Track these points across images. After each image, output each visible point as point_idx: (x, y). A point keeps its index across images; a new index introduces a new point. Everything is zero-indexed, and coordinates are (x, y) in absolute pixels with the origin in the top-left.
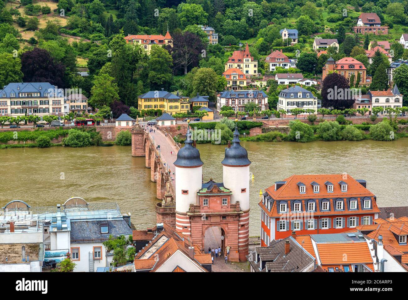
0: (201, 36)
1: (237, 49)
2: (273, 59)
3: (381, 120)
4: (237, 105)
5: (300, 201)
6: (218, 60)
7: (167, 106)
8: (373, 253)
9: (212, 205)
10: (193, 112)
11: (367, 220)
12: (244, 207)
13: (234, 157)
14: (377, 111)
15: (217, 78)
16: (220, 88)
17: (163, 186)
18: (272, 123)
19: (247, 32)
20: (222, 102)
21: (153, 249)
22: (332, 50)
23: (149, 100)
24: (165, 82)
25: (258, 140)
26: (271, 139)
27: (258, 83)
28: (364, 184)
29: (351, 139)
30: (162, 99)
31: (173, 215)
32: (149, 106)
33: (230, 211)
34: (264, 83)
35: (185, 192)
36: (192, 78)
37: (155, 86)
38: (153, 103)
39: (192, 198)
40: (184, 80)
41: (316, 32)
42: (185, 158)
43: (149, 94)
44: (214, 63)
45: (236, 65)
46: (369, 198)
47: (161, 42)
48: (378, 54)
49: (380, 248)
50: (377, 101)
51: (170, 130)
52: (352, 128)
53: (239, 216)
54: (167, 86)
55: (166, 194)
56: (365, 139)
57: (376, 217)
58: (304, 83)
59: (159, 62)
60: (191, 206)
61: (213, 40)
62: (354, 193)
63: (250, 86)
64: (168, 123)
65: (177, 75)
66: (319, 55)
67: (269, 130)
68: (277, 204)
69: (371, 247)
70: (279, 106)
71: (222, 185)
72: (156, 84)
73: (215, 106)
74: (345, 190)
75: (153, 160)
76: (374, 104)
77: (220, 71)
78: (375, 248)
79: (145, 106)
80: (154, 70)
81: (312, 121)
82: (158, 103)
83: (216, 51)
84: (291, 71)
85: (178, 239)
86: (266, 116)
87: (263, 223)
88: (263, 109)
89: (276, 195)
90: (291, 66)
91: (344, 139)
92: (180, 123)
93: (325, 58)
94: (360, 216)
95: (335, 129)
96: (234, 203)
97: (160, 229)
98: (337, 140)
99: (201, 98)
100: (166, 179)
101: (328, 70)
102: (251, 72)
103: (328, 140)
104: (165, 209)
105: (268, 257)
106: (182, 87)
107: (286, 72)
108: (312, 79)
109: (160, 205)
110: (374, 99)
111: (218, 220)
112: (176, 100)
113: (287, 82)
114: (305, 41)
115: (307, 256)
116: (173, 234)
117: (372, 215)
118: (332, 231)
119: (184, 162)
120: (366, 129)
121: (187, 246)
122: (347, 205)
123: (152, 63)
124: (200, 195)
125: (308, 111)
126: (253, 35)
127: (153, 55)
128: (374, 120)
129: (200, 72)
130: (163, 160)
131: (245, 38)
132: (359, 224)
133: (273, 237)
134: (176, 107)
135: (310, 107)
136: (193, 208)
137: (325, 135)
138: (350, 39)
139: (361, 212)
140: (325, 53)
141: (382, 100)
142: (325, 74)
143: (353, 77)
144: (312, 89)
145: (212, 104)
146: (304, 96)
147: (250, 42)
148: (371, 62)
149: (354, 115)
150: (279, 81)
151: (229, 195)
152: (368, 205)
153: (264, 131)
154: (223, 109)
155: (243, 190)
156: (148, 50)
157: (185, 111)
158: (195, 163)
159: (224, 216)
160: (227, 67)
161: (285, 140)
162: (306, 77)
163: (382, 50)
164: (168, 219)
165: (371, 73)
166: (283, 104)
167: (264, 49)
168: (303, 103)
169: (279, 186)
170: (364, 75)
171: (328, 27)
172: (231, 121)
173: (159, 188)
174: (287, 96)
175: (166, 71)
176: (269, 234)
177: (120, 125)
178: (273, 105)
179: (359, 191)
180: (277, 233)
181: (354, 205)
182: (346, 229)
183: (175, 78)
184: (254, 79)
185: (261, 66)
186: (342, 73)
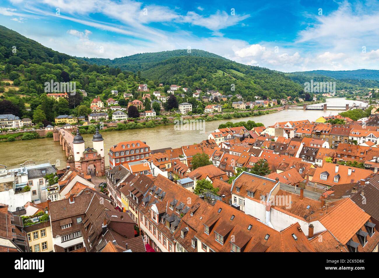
0: (80, 93)
1: (95, 98)
2: (109, 101)
3: (149, 121)
4: (97, 119)
5: (123, 151)
6: (88, 102)
7: (68, 121)
8: (150, 166)
9: (90, 157)
10: (79, 122)
11: (147, 155)
12: (102, 156)
13: (97, 138)
14: (148, 117)
15: (88, 109)
16: (90, 112)
17: (69, 152)
18: (111, 124)
19: (98, 91)
20: (90, 118)
21: (66, 177)
22: (131, 97)
23: (60, 119)
24: (66, 112)
25: (106, 131)
26: (111, 130)
27: (104, 110)
28: (145, 143)
29: (139, 128)
30: (65, 118)
31: (74, 162)
32: (60, 121)
33: (97, 158)
34: (107, 110)
35: (78, 153)
36: (77, 110)
37: (62, 113)
38: (61, 120)
39: (81, 155)
40: (74, 110)
41: (124, 91)
42: (77, 140)
43: (60, 116)
44: (86, 104)
45: (95, 104)
46: (147, 147)
47: (63, 96)
48: (146, 98)
49: (152, 164)
50: (147, 114)
51: (70, 130)
52: (140, 124)
53: (101, 159)
54: (68, 113)
55: (70, 154)
56: (144, 128)
57: (150, 154)
58: (121, 109)
59: (63, 104)
60: (81, 158)
61: (85, 95)
62: (142, 146)
63: (101, 111)
64: (69, 127)
65: (71, 109)
66: (126, 99)
67: (110, 127)
68: (114, 153)
69: (149, 164)
70: (113, 118)
71: (93, 149)
72: (62, 112)
73: (88, 120)
74: (139, 146)
75: (63, 142)
76: (147, 115)
77: (89, 106)
78: (151, 164)
79: (58, 121)
80: (61, 107)
81: (125, 122)
82: (64, 120)
83: (87, 99)
84: (116, 105)
85: (76, 171)
86: (108, 122)
87: (110, 161)
88: (107, 119)
89: (114, 150)
90: (116, 103)
91: (137, 128)
92: (74, 127)
93: (128, 100)
94: (145, 154)
95: (134, 125)
96: (98, 155)
97: (68, 169)
98: (135, 129)
99: (82, 117)
100: (69, 149)
101: (129, 105)
102: (101, 106)
103: (132, 129)
104: (70, 160)
105: (113, 173)
106: (73, 113)
107: (114, 106)
108: (124, 108)
109: (68, 159)
110: (146, 114)
111: (92, 162)
112: (71, 118)
113: (115, 109)
114: (120, 95)
115: (127, 170)
116: (74, 169)
117: (149, 153)
118: (136, 160)
119: (76, 142)
120: (145, 124)
121: (80, 173)
122: (140, 151)
123: (60, 105)
124: (84, 154)
125: (124, 119)
126: (101, 93)
127: (60, 101)
128: (147, 121)
129: (81, 107)
130: (68, 142)
131: (98, 94)
132: (145, 157)
133: (114, 165)
134: (72, 121)
135: (124, 118)
136: (82, 159)
137: (131, 127)
138: (137, 93)
139: (145, 153)
140: (128, 98)
141: (149, 114)
142: (129, 106)
143: (139, 106)
144: (124, 111)
145: (87, 119)
146: (122, 114)
147: (100, 95)
148: (144, 101)
149: (140, 120)
150: (112, 109)
151: (96, 152)
152: (147, 150)
153: (108, 127)
154: (91, 120)
155: (102, 150)
156: (58, 99)
157: (75, 122)
158: (81, 141)
159: (95, 160)
160: (91, 105)
161: (116, 130)
162: (122, 107)
163: (147, 97)
164: (72, 164)
165: (144, 105)
166: (114, 117)
167: (106, 98)
168: (122, 117)
169: (115, 147)
170: (142, 105)
171: (128, 89)
172: (94, 125)
173: (67, 153)
174: (115, 114)
175: (66, 107)
176: (113, 165)
177: (47, 129)
178: (110, 118)
179: (144, 146)
180: (116, 164)
181: (142, 151)
182: (140, 159)
183: (70, 110)
184: (102, 109)
185: (105, 104)
186: (135, 105)
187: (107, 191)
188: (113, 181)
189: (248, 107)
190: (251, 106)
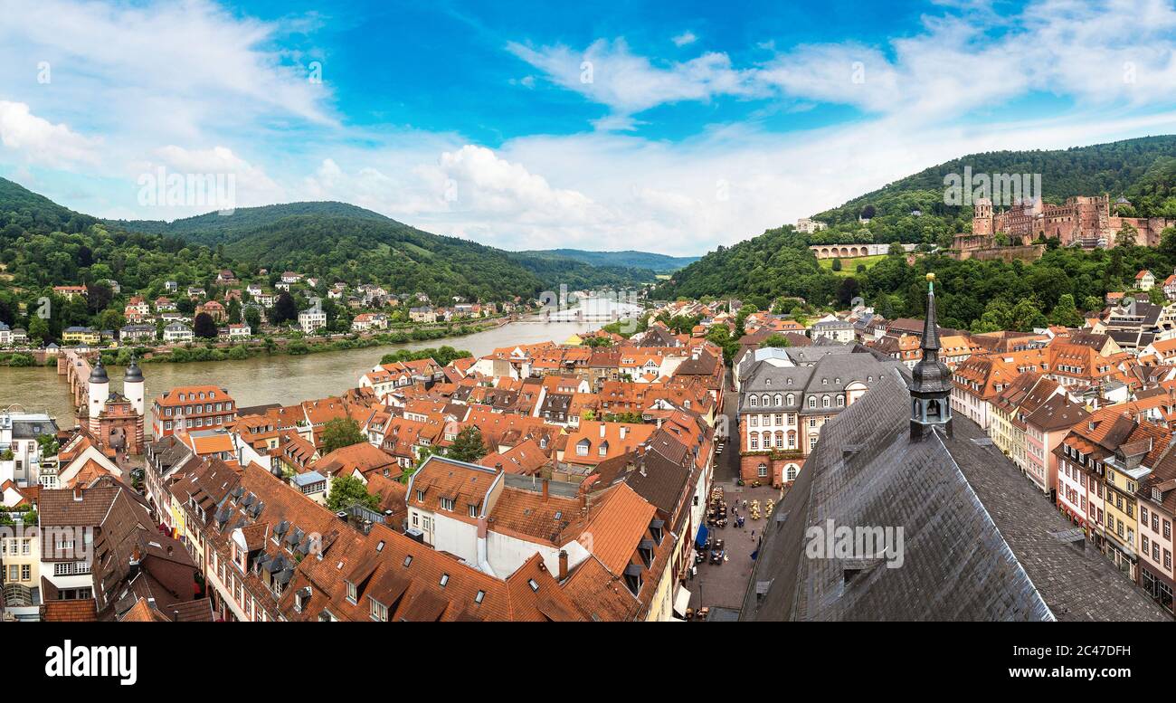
0: (108, 287)
1: (134, 296)
2: (159, 303)
3: (237, 345)
4: (135, 336)
5: (181, 407)
6: (121, 304)
7: (83, 338)
8: (233, 442)
9: (116, 411)
10: (102, 342)
11: (229, 418)
12: (140, 412)
13: (132, 375)
14: (235, 338)
15: (120, 317)
16: (122, 324)
17: (80, 397)
18: (160, 349)
19: (140, 283)
20: (123, 334)
21: (72, 445)
22: (201, 296)
23: (71, 333)
24: (82, 320)
25: (150, 362)
26: (160, 361)
27: (149, 321)
28: (226, 392)
29: (216, 359)
30: (80, 333)
31: (88, 418)
32: (70, 338)
33: (130, 416)
34: (154, 320)
35: (96, 401)
36: (101, 317)
37: (75, 324)
38: (73, 335)
39: (101, 407)
40: (95, 319)
41: (190, 283)
42: (96, 376)
43: (71, 329)
44: (117, 306)
45: (132, 308)
46: (230, 402)
47: (79, 291)
48: (233, 298)
49: (238, 438)
50: (233, 331)
51: (86, 355)
52: (217, 350)
53: (136, 419)
54: (84, 323)
55: (83, 403)
56: (226, 359)
57: (235, 415)
58: (182, 320)
59: (77, 306)
60: (101, 412)
61: (117, 289)
62: (218, 399)
63: (143, 323)
64: (84, 350)
65: (91, 315)
66: (192, 299)
67: (158, 354)
68: (163, 409)
69: (232, 438)
70: (165, 337)
71: (124, 396)
72: (75, 322)
73: (118, 337)
74: (212, 396)
75: (73, 377)
76: (232, 334)
77: (123, 312)
78: (235, 439)
79: (67, 338)
80: (74, 311)
81: (188, 346)
82: (77, 335)
83: (119, 297)
84: (173, 311)
85: (90, 437)
86: (156, 344)
87: (154, 425)
88: (153, 339)
89: (163, 402)
90: (173, 307)
91: (211, 359)
92: (93, 350)
93: (196, 302)
94: (224, 415)
95: (204, 353)
96: (132, 409)
97: (77, 430)
98: (207, 360)
99: (108, 332)
100: (83, 391)
101: (198, 311)
102: (144, 313)
103: (201, 361)
104: (81, 415)
105: (158, 450)
106: (94, 324)
107: (169, 312)
108: (188, 317)
109: (78, 411)
110: (231, 330)
111: (121, 422)
112: (90, 333)
113: (170, 319)
114: (182, 290)
115: (186, 448)
116: (86, 433)
117: (232, 414)
118: (205, 428)
119: (95, 379)
120: (227, 352)
121: (97, 443)
122: (214, 409)
123: (73, 307)
124: (107, 404)
125: (186, 340)
126: (145, 286)
127: (73, 300)
128: (232, 345)
129: (107, 313)
130: (80, 377)
131: (140, 289)
132: (224, 421)
133: (161, 434)
134: (90, 338)
135: (187, 337)
136: (102, 413)
137: (198, 357)
138: (213, 288)
139: (225, 413)
140: (197, 298)
141: (237, 330)
142: (197, 313)
143: (216, 314)
144: (188, 324)
145: (116, 337)
146: (183, 329)
147: (143, 291)
148: (228, 304)
149: (217, 342)
150: (165, 319)
151: (129, 404)
152: (229, 407)
153: (154, 355)
154: (124, 339)
155: (139, 400)
156: (70, 297)
157: (96, 341)
158: (104, 379)
159: (125, 420)
160: (126, 309)
161: (170, 361)
162: (183, 316)
163: (235, 296)
164: (84, 422)
165: (228, 312)
166: (168, 336)
167: (154, 296)
168: (182, 335)
169: (165, 396)
170: (223, 313)
171: (198, 280)
172: (130, 348)
173: (77, 398)
174: (170, 329)
175: (82, 312)
176: (158, 433)
177: (49, 351)
178: (160, 336)
179: (223, 397)
180: (164, 431)
181: (219, 408)
182: (214, 426)
183: (89, 318)
184: (146, 317)
185: (152, 308)
186: (209, 313)
187: (145, 487)
188: (157, 467)
189: (440, 319)
190: (448, 315)
